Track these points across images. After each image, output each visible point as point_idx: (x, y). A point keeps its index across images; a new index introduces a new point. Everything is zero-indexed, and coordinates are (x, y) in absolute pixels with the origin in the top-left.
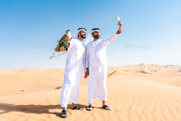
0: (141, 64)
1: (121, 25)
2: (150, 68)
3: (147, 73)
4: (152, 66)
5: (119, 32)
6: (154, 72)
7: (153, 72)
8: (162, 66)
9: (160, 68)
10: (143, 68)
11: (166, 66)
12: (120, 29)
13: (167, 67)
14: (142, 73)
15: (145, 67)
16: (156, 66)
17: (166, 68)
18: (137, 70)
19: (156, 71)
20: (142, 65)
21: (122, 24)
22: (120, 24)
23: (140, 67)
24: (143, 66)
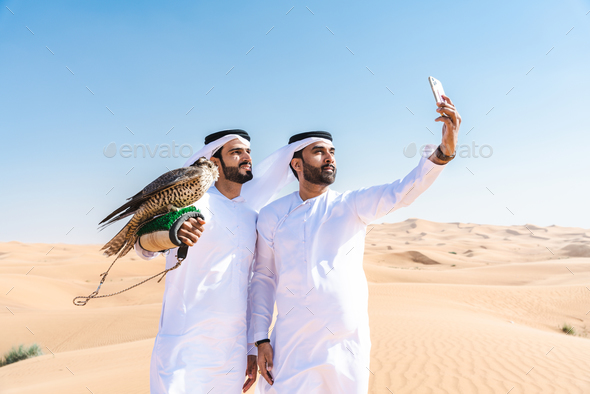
0: (408, 220)
1: (454, 122)
2: (446, 238)
3: (436, 263)
4: (454, 230)
5: (442, 157)
6: (464, 257)
7: (459, 259)
8: (492, 230)
9: (486, 237)
10: (415, 239)
11: (509, 232)
12: (449, 138)
13: (516, 233)
14: (415, 261)
15: (423, 234)
16: (469, 229)
17: (512, 238)
18: (390, 248)
19: (469, 253)
20: (414, 226)
21: (457, 114)
22: (449, 119)
23: (404, 235)
24: (415, 232)
